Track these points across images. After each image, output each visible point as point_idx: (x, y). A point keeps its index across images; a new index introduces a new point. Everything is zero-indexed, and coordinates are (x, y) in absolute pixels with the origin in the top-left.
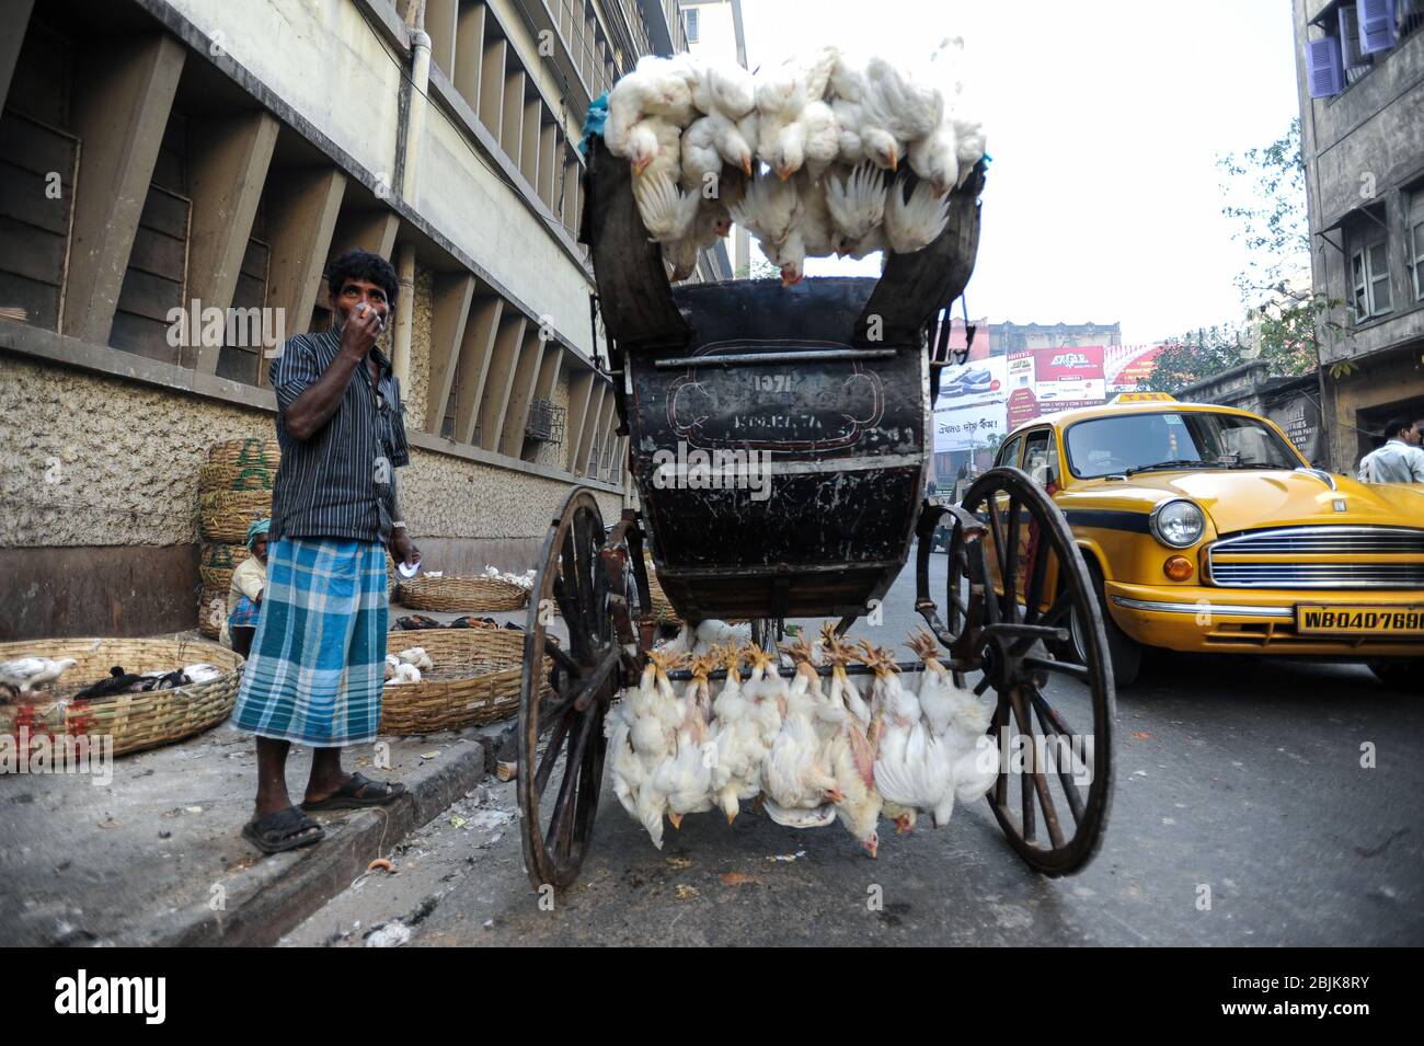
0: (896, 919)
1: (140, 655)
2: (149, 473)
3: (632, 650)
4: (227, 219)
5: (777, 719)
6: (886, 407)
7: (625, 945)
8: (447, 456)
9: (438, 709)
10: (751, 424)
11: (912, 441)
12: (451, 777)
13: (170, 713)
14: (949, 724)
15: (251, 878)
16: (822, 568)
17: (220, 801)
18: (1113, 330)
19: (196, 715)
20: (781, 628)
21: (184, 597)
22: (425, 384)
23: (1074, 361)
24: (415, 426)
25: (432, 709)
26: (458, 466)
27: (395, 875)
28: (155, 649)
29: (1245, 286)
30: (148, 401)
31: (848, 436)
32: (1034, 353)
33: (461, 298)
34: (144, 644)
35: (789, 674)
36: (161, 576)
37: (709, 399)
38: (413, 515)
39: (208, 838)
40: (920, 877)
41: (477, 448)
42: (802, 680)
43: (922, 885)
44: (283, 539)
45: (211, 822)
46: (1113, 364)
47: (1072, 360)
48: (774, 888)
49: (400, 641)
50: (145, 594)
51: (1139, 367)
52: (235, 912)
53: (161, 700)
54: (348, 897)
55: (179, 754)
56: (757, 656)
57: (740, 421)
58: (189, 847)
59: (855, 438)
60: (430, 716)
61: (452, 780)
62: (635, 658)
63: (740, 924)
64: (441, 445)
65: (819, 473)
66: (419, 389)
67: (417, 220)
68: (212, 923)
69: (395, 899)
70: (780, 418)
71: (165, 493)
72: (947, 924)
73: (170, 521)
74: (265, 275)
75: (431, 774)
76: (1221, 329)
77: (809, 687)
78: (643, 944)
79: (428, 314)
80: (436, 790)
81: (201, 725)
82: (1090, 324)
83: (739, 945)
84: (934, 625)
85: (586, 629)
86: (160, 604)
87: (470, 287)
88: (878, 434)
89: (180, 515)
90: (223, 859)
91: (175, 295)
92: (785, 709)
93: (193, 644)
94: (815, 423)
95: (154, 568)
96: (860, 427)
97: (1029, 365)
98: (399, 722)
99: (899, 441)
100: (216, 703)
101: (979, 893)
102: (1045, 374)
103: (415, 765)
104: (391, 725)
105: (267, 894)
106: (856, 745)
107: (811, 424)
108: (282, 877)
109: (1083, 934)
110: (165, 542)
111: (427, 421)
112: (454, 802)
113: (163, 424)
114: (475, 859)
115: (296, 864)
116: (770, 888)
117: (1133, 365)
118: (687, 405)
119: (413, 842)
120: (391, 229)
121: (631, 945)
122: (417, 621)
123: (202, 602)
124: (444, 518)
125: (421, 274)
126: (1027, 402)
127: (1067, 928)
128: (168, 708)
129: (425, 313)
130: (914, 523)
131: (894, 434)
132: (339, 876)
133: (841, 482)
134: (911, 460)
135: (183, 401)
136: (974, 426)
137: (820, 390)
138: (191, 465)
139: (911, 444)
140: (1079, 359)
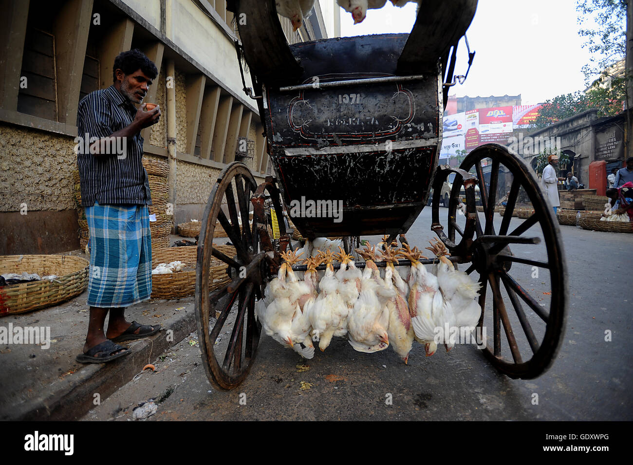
0: (424, 404)
1: (43, 263)
2: (48, 175)
3: (271, 255)
4: (73, 45)
5: (356, 292)
6: (417, 110)
7: (268, 420)
8: (198, 165)
9: (184, 286)
10: (337, 124)
11: (432, 131)
12: (190, 320)
13: (49, 291)
14: (454, 293)
15: (69, 382)
16: (379, 207)
17: (68, 336)
18: (518, 98)
19: (64, 292)
20: (358, 242)
21: (73, 234)
22: (185, 130)
23: (498, 114)
24: (181, 151)
25: (181, 286)
26: (204, 170)
27: (156, 373)
28: (50, 259)
29: (586, 72)
30: (43, 139)
31: (394, 129)
32: (478, 110)
33: (199, 87)
34: (45, 257)
35: (362, 267)
36: (60, 225)
37: (312, 110)
38: (183, 194)
39: (55, 358)
40: (436, 377)
41: (213, 161)
42: (368, 271)
43: (437, 382)
44: (96, 205)
45: (59, 348)
46: (517, 115)
47: (497, 113)
48: (354, 384)
49: (171, 252)
50: (53, 234)
51: (530, 116)
52: (58, 402)
53: (43, 285)
54: (130, 386)
55: (56, 311)
56: (343, 256)
57: (330, 122)
58: (43, 363)
59: (398, 130)
60: (180, 289)
61: (190, 321)
62: (273, 259)
63: (335, 407)
64: (195, 160)
65: (377, 151)
66: (181, 132)
67: (173, 46)
68: (42, 409)
69: (154, 387)
70: (354, 119)
71: (58, 185)
72: (454, 407)
73: (61, 198)
74: (98, 75)
75: (178, 319)
76: (573, 95)
77: (373, 274)
78: (279, 420)
79: (184, 95)
80: (181, 327)
81: (68, 296)
82: (506, 96)
83: (334, 420)
84: (443, 238)
85: (246, 244)
86: (61, 238)
87: (203, 81)
88: (412, 127)
89: (66, 195)
90: (60, 370)
91: (51, 86)
92: (360, 286)
93: (68, 256)
94: (375, 122)
95: (56, 221)
96: (402, 123)
97: (476, 117)
98: (165, 292)
99: (425, 131)
100: (75, 285)
101: (471, 386)
102: (484, 120)
103: (171, 314)
104: (160, 294)
105: (78, 390)
106: (400, 306)
107: (372, 123)
108: (89, 379)
109: (537, 415)
110: (60, 209)
111: (187, 148)
112: (192, 332)
113: (52, 151)
114: (198, 363)
115: (97, 372)
116: (352, 383)
117: (527, 115)
118: (299, 113)
119: (168, 354)
120: (160, 51)
121: (273, 420)
122: (185, 242)
123: (81, 237)
124: (198, 195)
125: (179, 75)
126: (474, 135)
127: (525, 410)
128: (48, 288)
129: (182, 95)
130: (432, 180)
131: (422, 127)
132: (124, 375)
133: (390, 157)
134: (431, 142)
135: (61, 140)
136: (449, 147)
137: (377, 102)
138: (69, 171)
139: (431, 132)
140: (500, 113)
